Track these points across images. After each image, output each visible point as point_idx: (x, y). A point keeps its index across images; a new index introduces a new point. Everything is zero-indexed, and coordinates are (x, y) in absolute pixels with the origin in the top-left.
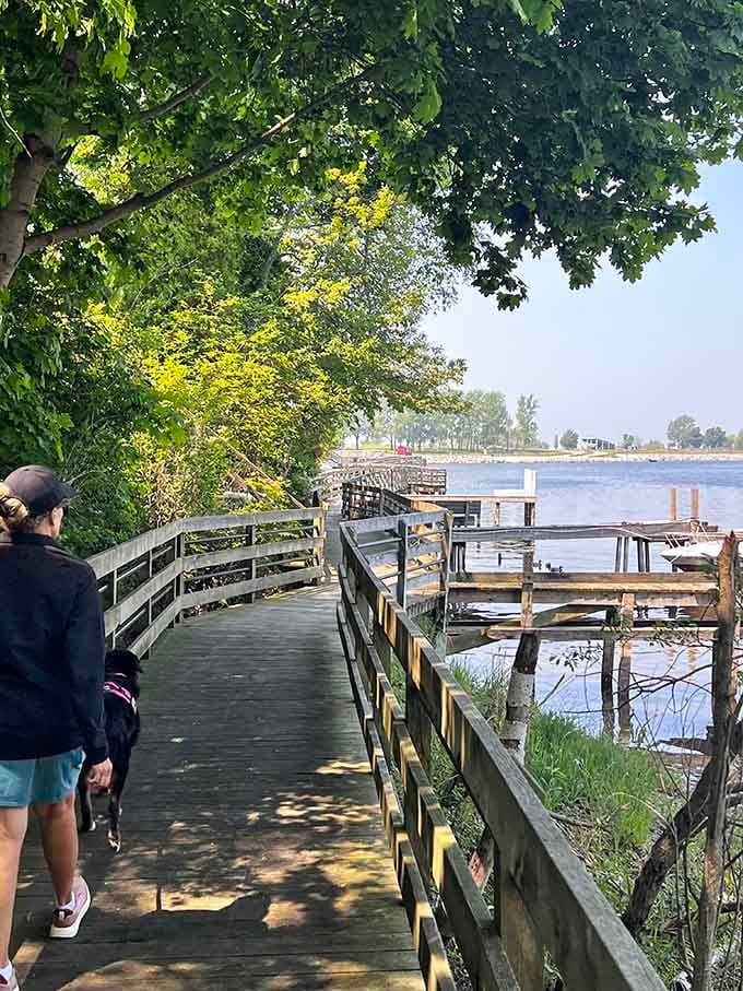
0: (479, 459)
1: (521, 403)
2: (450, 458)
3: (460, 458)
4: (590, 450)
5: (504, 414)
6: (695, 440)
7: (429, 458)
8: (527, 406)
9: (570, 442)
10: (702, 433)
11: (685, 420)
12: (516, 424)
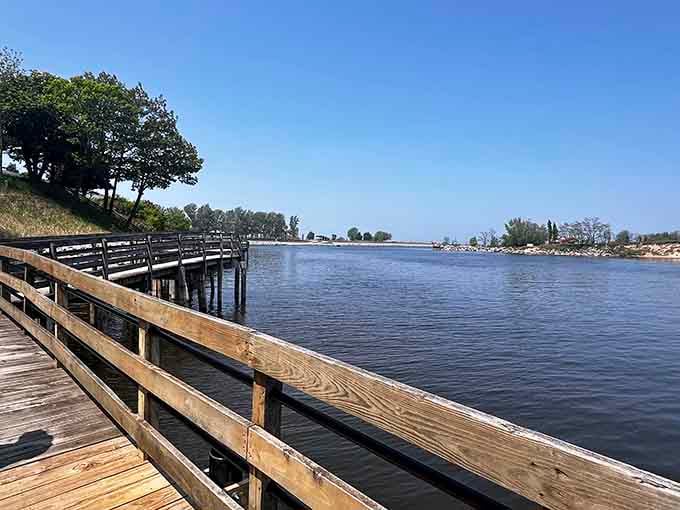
0: (274, 243)
1: (292, 218)
2: (260, 243)
3: (266, 243)
4: (320, 241)
5: (284, 223)
6: (359, 238)
7: (251, 242)
8: (294, 221)
9: (311, 236)
10: (362, 235)
11: (354, 229)
12: (289, 228)
